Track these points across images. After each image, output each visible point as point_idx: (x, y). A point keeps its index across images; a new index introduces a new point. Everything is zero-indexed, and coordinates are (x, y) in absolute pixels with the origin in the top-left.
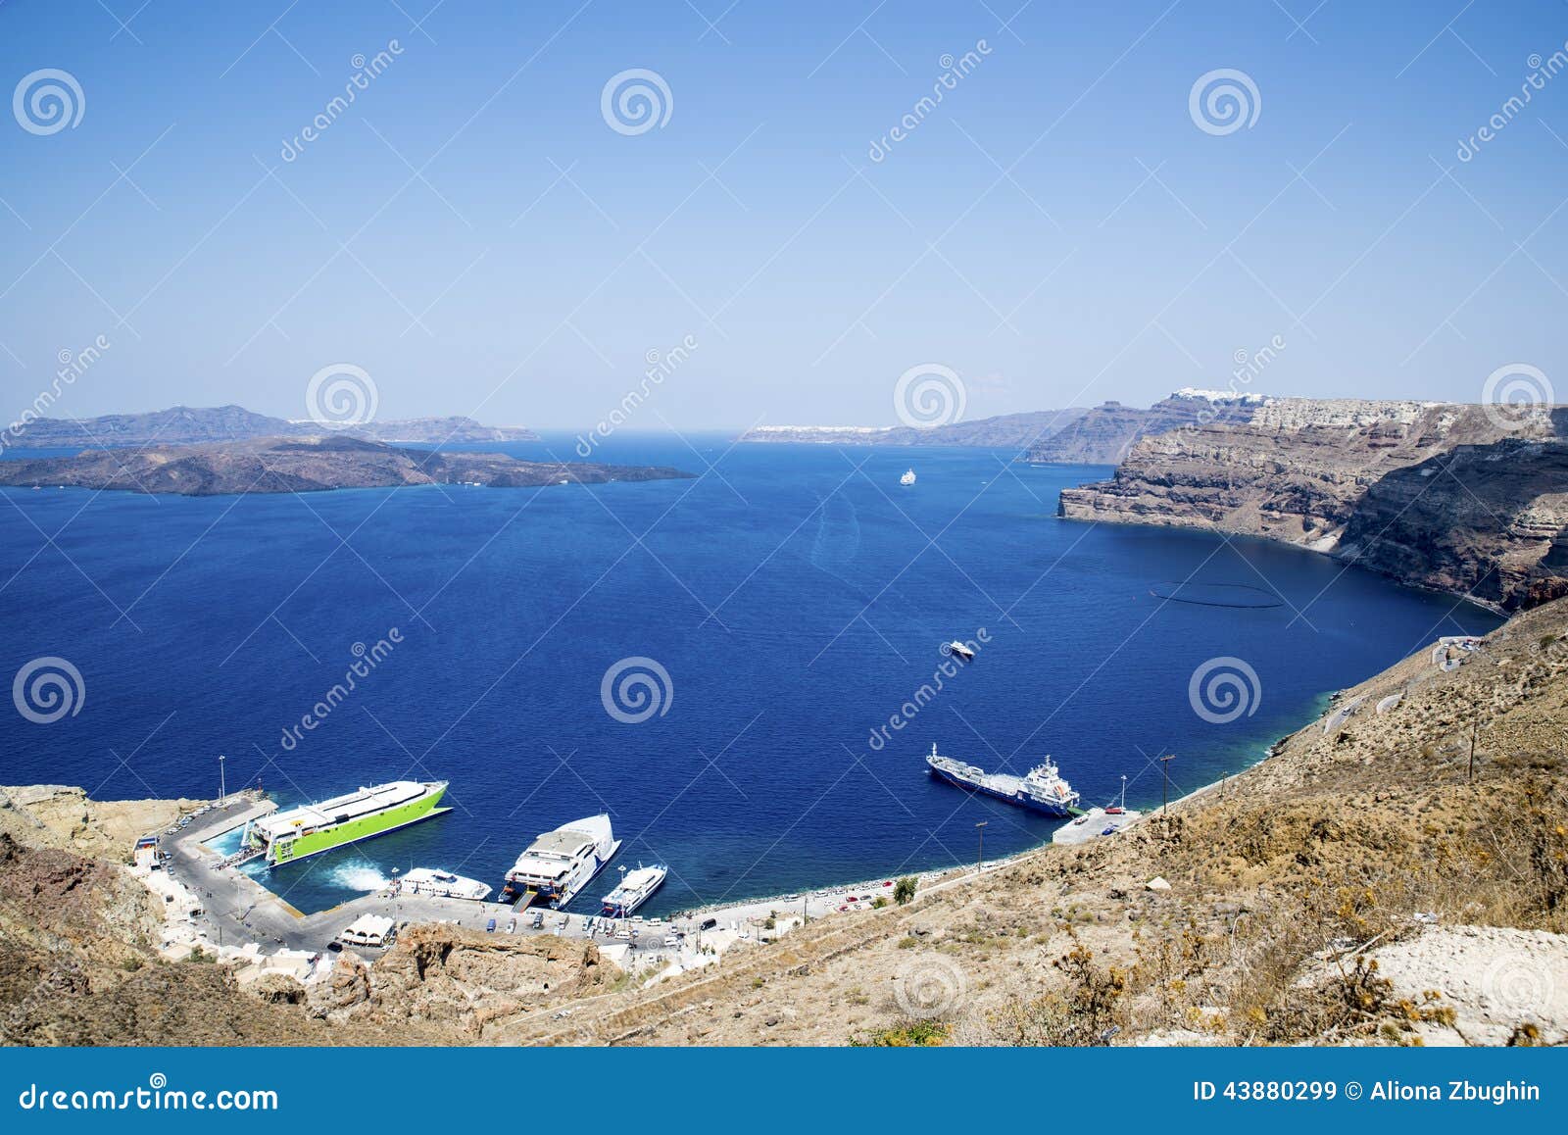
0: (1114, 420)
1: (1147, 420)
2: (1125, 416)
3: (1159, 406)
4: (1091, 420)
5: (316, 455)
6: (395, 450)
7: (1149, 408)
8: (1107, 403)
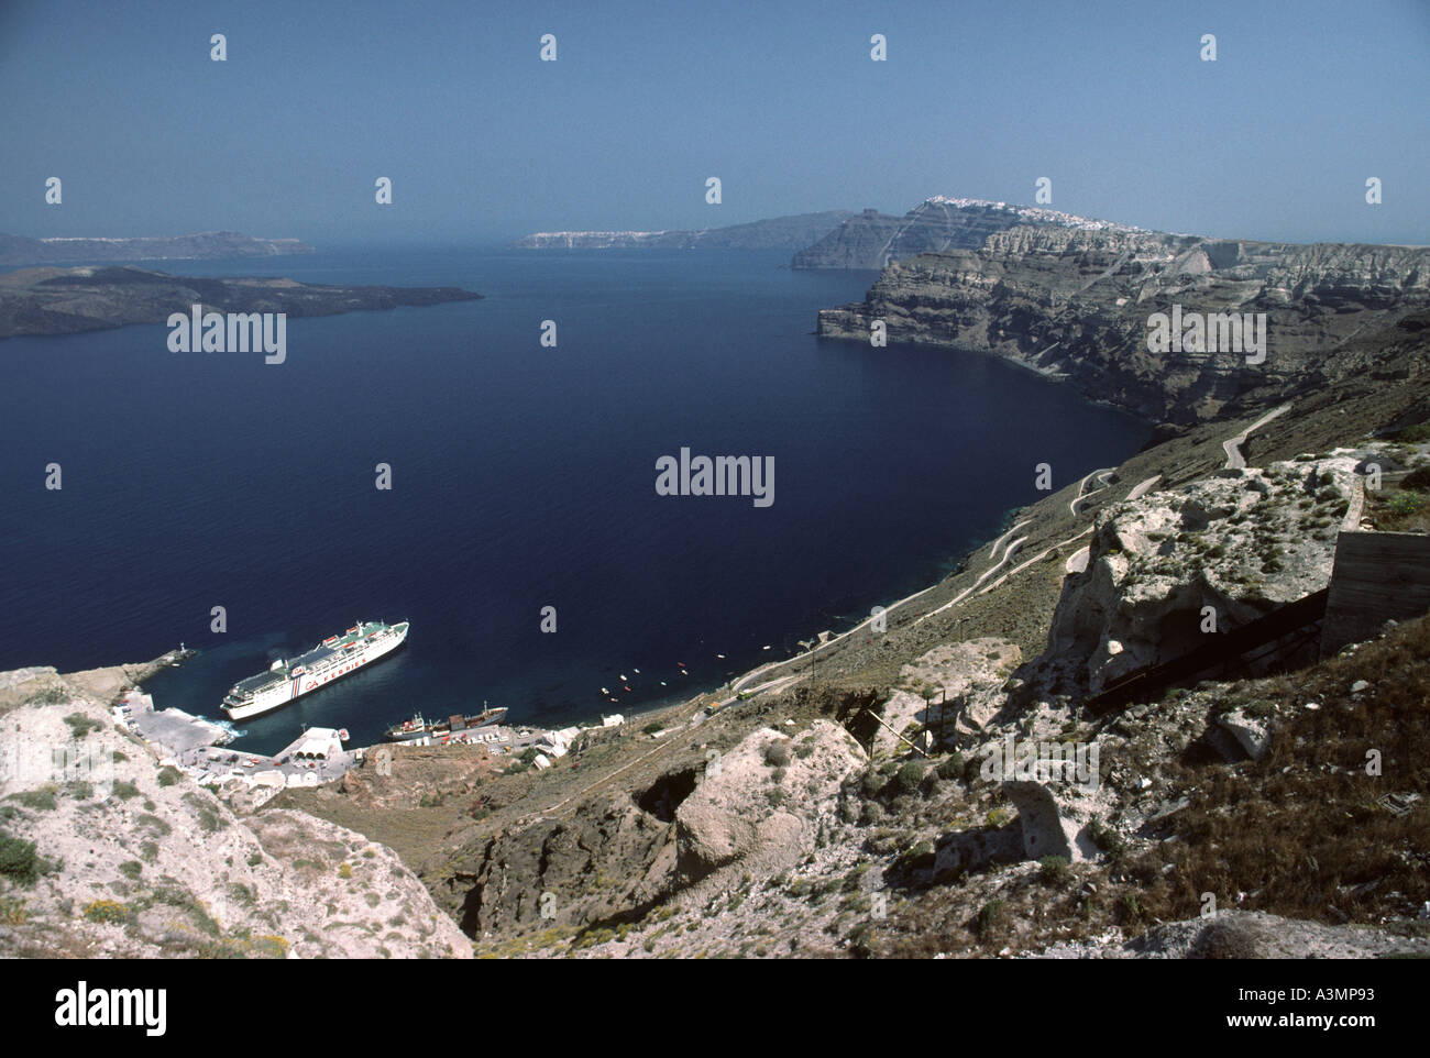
0: (873, 227)
1: (902, 227)
2: (882, 223)
3: (913, 213)
4: (851, 227)
5: (94, 289)
6: (178, 281)
7: (903, 215)
8: (865, 211)
